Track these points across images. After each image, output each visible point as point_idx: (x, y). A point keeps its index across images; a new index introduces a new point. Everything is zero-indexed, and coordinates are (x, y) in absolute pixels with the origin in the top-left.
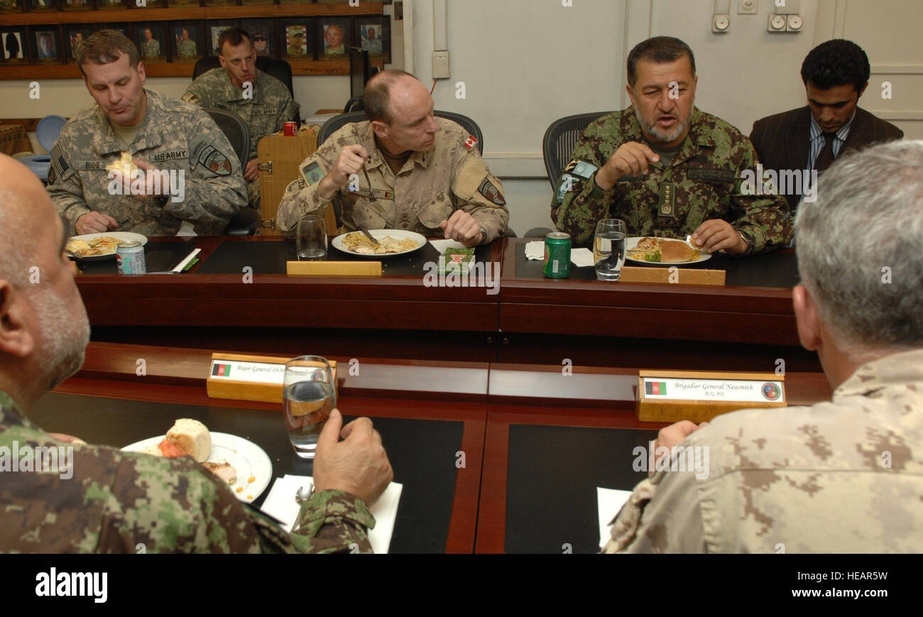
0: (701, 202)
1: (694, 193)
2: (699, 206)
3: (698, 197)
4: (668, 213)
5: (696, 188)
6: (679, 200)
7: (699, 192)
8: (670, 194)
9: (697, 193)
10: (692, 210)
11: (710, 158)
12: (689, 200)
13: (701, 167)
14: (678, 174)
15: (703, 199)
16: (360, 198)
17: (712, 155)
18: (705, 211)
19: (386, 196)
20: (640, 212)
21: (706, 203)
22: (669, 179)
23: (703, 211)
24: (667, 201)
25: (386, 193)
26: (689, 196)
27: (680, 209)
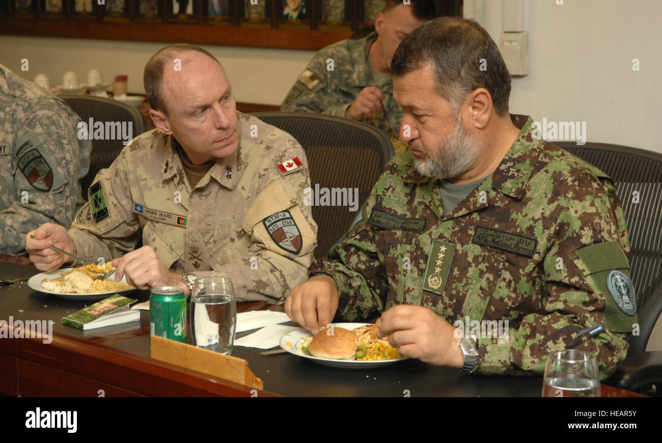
0: (484, 283)
1: (476, 266)
2: (481, 288)
3: (482, 273)
4: (436, 287)
5: (480, 259)
6: (456, 272)
7: (483, 266)
8: (444, 259)
9: (480, 267)
10: (470, 291)
11: (514, 216)
12: (468, 275)
13: (497, 226)
14: (463, 231)
15: (488, 279)
16: (149, 223)
17: (519, 211)
18: (488, 299)
19: (179, 222)
20: (406, 278)
21: (492, 285)
22: (447, 235)
23: (485, 298)
24: (438, 270)
25: (179, 219)
26: (470, 269)
27: (454, 286)
